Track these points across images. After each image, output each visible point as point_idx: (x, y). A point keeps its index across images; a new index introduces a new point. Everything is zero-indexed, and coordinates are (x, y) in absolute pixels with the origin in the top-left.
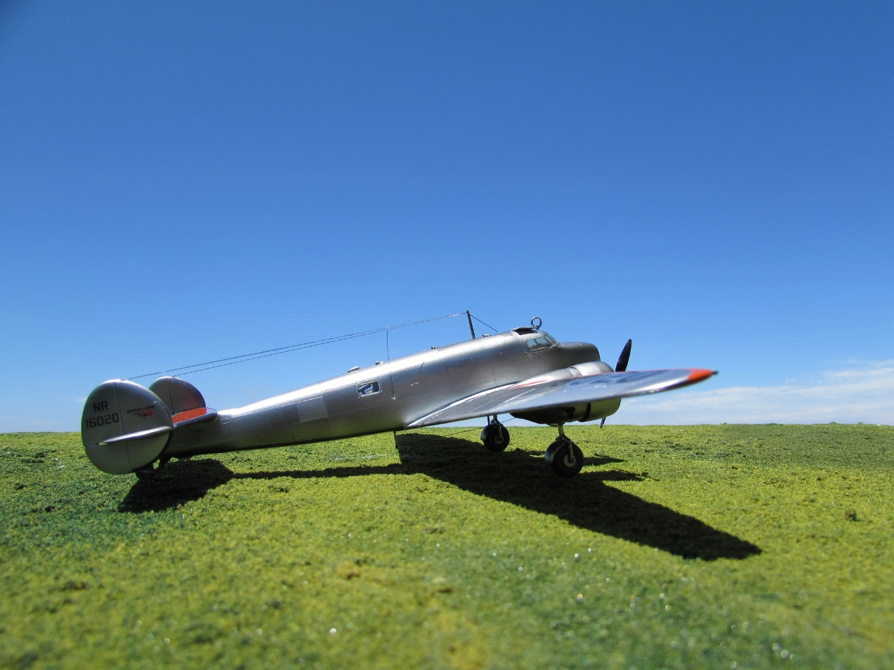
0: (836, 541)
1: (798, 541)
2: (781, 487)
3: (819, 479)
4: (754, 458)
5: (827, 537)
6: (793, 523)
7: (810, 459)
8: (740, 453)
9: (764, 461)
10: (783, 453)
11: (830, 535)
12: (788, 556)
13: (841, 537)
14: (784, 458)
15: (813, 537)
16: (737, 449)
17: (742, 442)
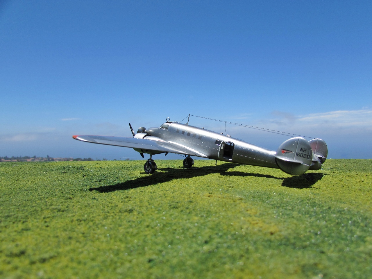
0: (368, 191)
1: (355, 191)
2: (351, 178)
3: (367, 176)
4: (342, 170)
5: (365, 190)
6: (354, 187)
7: (365, 170)
8: (337, 168)
9: (346, 171)
10: (354, 168)
11: (366, 189)
12: (350, 195)
13: (370, 190)
14: (354, 170)
15: (360, 190)
16: (336, 167)
17: (338, 165)
